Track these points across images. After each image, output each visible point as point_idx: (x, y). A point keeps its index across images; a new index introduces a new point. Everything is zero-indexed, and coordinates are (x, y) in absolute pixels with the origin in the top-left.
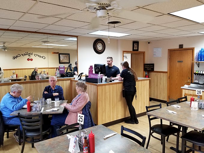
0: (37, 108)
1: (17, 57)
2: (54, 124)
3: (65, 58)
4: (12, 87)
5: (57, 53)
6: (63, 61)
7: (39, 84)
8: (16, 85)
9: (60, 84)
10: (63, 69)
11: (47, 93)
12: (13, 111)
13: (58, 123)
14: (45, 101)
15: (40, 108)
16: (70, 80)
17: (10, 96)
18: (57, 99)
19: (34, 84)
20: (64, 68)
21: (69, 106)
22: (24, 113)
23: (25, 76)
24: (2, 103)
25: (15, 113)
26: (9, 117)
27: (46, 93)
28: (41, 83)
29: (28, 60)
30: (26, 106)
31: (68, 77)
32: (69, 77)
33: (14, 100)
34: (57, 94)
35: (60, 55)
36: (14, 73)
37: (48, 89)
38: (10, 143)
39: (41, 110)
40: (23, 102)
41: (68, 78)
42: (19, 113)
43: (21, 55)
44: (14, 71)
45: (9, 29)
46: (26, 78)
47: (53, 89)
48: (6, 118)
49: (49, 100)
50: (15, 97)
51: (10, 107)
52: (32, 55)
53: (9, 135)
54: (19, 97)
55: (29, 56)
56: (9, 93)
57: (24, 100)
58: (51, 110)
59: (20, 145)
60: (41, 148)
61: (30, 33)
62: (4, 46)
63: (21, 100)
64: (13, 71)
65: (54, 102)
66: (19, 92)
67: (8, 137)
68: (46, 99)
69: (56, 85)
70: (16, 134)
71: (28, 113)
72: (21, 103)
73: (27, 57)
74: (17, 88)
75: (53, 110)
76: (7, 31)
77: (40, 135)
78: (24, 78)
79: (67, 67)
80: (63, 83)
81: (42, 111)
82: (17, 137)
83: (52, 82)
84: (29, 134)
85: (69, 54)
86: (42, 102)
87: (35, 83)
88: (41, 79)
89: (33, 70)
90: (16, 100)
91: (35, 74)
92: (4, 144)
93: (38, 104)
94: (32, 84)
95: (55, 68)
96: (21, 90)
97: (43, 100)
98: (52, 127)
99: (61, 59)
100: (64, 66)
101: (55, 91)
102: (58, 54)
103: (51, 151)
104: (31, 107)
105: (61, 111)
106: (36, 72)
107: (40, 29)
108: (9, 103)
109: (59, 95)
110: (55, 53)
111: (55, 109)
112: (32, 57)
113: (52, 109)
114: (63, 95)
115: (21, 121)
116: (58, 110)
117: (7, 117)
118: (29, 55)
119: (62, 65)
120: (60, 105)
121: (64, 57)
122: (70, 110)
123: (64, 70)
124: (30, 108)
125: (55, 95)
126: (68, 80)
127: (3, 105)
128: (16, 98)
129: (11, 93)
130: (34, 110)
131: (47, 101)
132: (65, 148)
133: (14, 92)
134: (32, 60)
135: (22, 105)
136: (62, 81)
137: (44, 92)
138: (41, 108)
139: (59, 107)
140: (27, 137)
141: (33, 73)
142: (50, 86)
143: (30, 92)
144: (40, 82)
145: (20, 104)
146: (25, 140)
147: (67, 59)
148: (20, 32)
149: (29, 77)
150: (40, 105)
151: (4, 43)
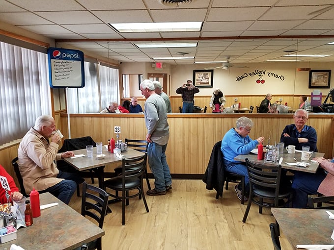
0: (273, 157)
1: (243, 77)
2: (298, 188)
3: (322, 78)
4: (239, 121)
5: (307, 69)
6: (317, 84)
7: (275, 120)
8: (244, 119)
9: (311, 123)
10: (319, 99)
11: (289, 136)
12: (238, 155)
13: (305, 187)
14: (285, 147)
15: (278, 157)
16: (332, 118)
17: (234, 133)
18: (306, 148)
19: (269, 120)
20: (321, 96)
21: (328, 164)
22: (253, 160)
23: (251, 107)
24: (225, 141)
25: (241, 158)
26: (231, 161)
27: (286, 135)
28: (279, 119)
29: (258, 81)
30: (255, 151)
31: (326, 112)
32: (330, 112)
33: (240, 139)
34: (305, 140)
35: (313, 73)
36: (236, 102)
37: (290, 129)
38: (229, 197)
39: (278, 161)
40: (252, 144)
41: (326, 114)
42: (247, 159)
43: (248, 74)
44: (237, 98)
45: (241, 36)
46: (252, 109)
47: (300, 131)
48: (228, 163)
49: (291, 148)
50: (241, 136)
51: (235, 148)
52: (264, 74)
53: (229, 186)
54: (247, 136)
55: (260, 76)
56: (234, 128)
57: (253, 142)
58: (296, 164)
59: (242, 204)
60: (283, 218)
61: (269, 39)
62: (228, 62)
63: (249, 141)
64: (235, 98)
65: (301, 153)
66: (247, 129)
67: (227, 188)
68: (286, 145)
69: (306, 124)
70: (239, 187)
71: (259, 161)
72: (250, 145)
73: (257, 77)
74: (245, 122)
75: (299, 165)
76: (236, 40)
77: (274, 198)
78: (250, 110)
79: (327, 95)
80: (318, 122)
81: (280, 163)
82: (240, 192)
83: (301, 119)
84: (258, 192)
85: (330, 71)
86: (280, 150)
87: (269, 118)
88: (279, 113)
89: (264, 98)
90: (243, 140)
91: (266, 104)
92: (223, 197)
93: (274, 150)
94: (265, 119)
95: (299, 96)
96: (250, 126)
97: (281, 146)
98: (294, 191)
99: (313, 81)
100: (321, 93)
101: (303, 135)
102: (308, 72)
103: (300, 227)
104: (264, 153)
105: (313, 169)
106: (268, 102)
107: (288, 30)
108: (234, 142)
109: (309, 141)
110: (303, 70)
111: (303, 164)
112: (265, 77)
113: (298, 163)
114: (316, 142)
115: (249, 171)
116: (307, 166)
117: (230, 162)
118: (260, 73)
119: (317, 92)
120: (311, 158)
121: (319, 76)
122: (329, 171)
123: (321, 99)
124: (262, 155)
125: (303, 141)
126: (328, 117)
127: (226, 143)
128: (243, 137)
129: (236, 129)
130: (267, 159)
131: (288, 148)
132: (325, 231)
133: (241, 129)
134: (263, 82)
135: (250, 148)
136: (316, 119)
137: (283, 133)
138: (279, 159)
139: (309, 161)
140: (254, 196)
141: (263, 102)
142: (294, 125)
143: (261, 131)
144: (278, 117)
145: (248, 147)
146: (252, 200)
147: (324, 81)
148: (255, 40)
149: (257, 108)
150: (278, 152)
151: (229, 58)
